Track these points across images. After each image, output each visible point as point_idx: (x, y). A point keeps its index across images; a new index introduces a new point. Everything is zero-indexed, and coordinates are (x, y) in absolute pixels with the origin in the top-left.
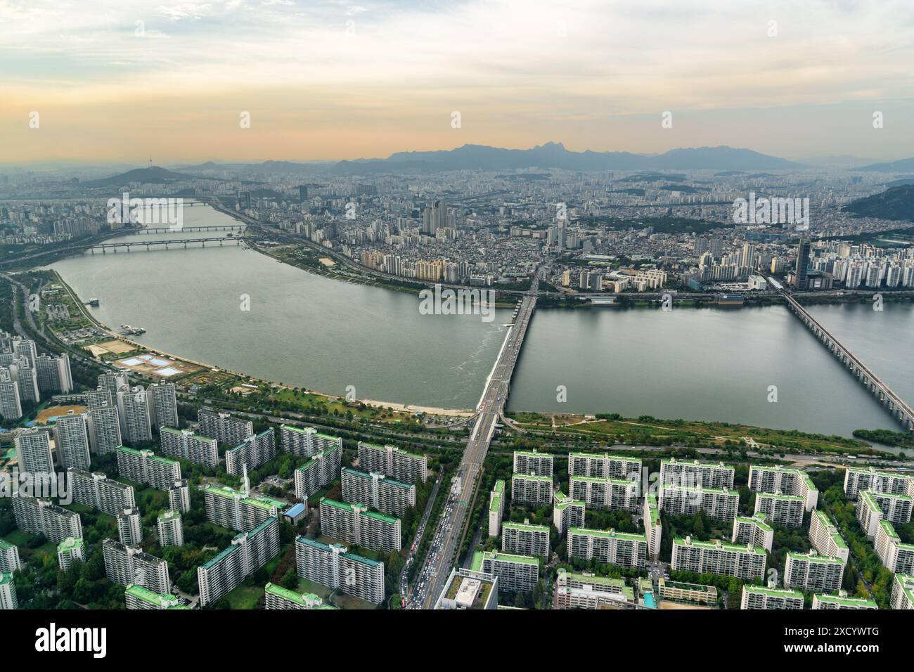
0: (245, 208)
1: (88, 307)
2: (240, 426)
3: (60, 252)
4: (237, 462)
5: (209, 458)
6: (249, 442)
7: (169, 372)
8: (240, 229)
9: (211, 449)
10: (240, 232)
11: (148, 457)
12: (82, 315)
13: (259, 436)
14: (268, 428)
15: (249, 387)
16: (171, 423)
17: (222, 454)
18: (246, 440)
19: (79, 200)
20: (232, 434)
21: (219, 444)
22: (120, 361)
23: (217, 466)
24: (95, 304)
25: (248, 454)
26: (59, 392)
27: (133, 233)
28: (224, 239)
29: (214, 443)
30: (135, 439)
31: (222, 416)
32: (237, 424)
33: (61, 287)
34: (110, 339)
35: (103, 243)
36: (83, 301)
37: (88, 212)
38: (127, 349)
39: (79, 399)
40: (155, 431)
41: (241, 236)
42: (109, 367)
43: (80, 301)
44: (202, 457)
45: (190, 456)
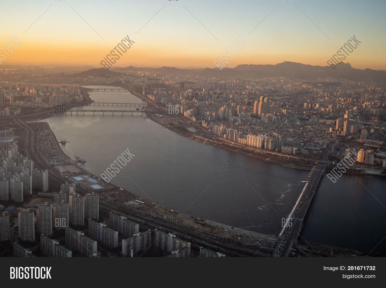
0: (147, 94)
1: (60, 144)
2: (132, 225)
3: (51, 113)
4: (128, 247)
5: (113, 242)
6: (136, 236)
7: (97, 187)
8: (144, 106)
9: (114, 237)
10: (143, 108)
11: (81, 235)
12: (57, 149)
13: (142, 234)
14: (147, 230)
15: (140, 202)
16: (95, 217)
17: (120, 241)
18: (134, 235)
19: (63, 85)
20: (127, 230)
21: (120, 235)
22: (72, 177)
23: (117, 247)
24: (64, 143)
25: (134, 243)
26: (41, 190)
27: (87, 105)
28: (134, 111)
29: (117, 233)
30: (75, 223)
31: (123, 218)
32: (130, 224)
33: (49, 132)
34: (69, 164)
35: (72, 109)
36: (58, 141)
37: (66, 91)
38: (77, 171)
39: (50, 196)
40: (86, 221)
41: (144, 110)
42: (67, 180)
43: (57, 140)
44: (109, 240)
45: (103, 238)
